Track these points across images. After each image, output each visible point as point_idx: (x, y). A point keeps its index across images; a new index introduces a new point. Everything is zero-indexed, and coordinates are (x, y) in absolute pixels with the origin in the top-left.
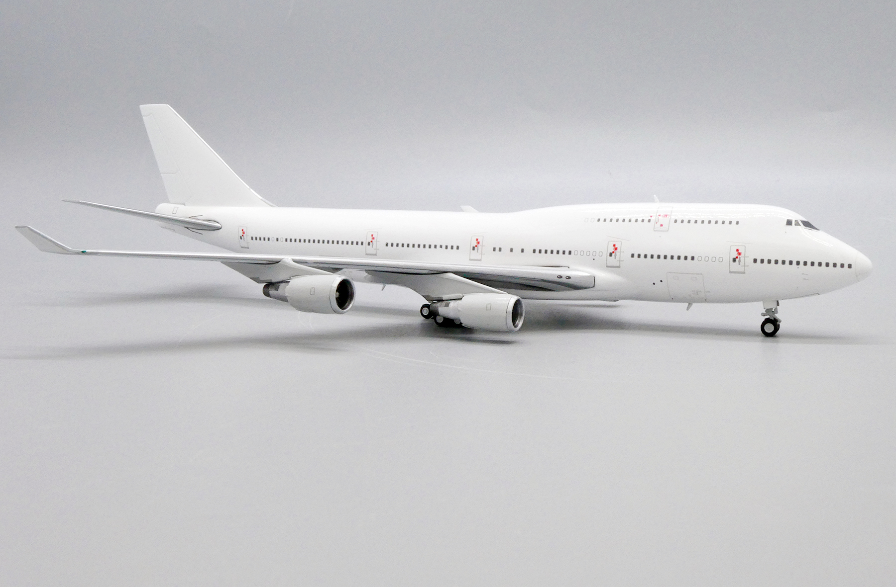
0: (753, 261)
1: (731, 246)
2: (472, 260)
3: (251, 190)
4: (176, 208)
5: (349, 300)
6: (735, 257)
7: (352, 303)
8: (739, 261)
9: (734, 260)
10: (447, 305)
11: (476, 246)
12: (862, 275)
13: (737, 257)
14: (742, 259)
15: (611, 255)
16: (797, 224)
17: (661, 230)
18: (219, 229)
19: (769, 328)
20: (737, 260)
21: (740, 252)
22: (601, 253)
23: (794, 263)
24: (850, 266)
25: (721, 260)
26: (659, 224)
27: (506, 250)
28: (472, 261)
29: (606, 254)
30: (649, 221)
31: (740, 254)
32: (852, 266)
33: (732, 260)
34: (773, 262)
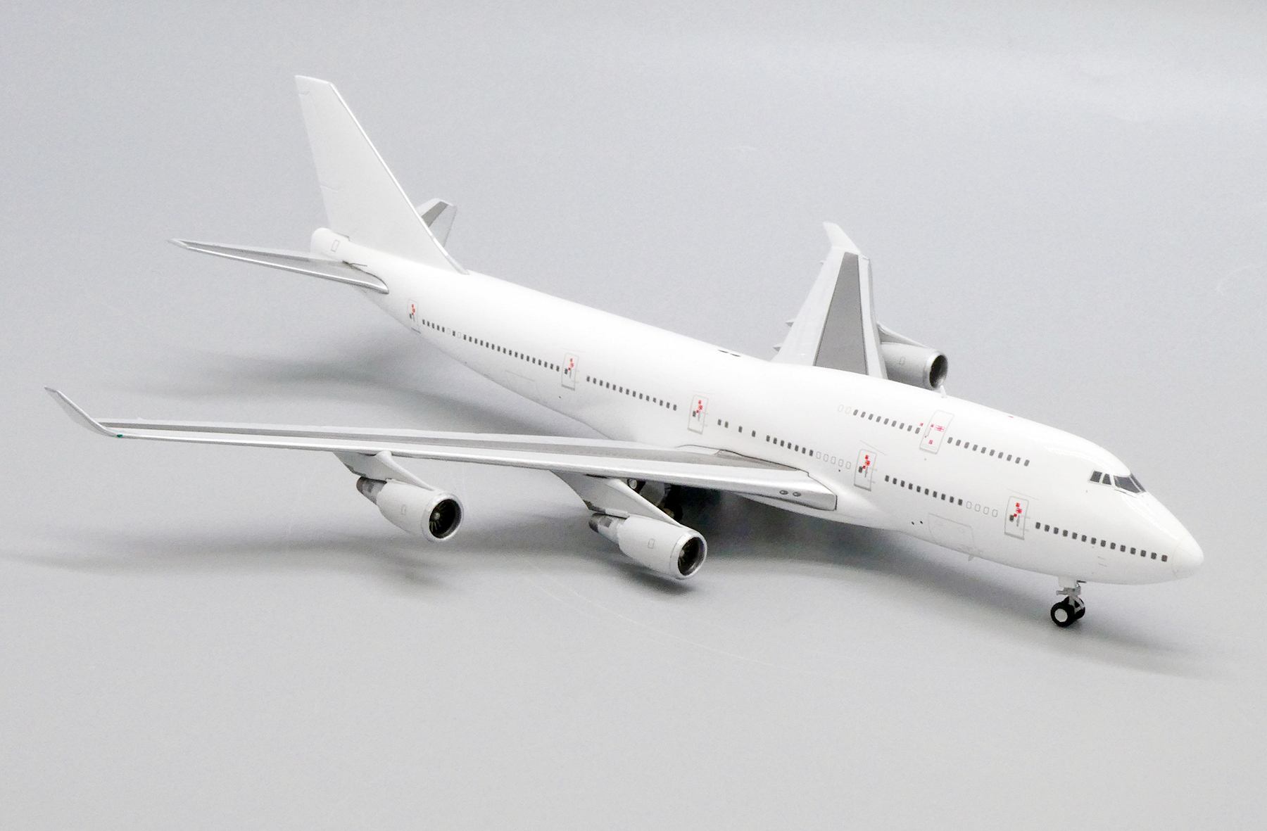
0: (1035, 525)
1: (1010, 497)
2: (691, 430)
3: (435, 240)
4: (337, 243)
5: (453, 524)
6: (1013, 514)
7: (459, 526)
8: (1018, 521)
9: (1012, 518)
10: (608, 525)
11: (698, 411)
12: (1182, 572)
13: (1015, 515)
14: (1022, 519)
15: (860, 470)
16: (1107, 480)
17: (928, 449)
18: (386, 293)
19: (1062, 616)
20: (1015, 518)
21: (1020, 508)
22: (849, 464)
23: (1089, 540)
24: (1164, 558)
25: (995, 513)
26: (927, 440)
27: (733, 427)
28: (690, 432)
29: (855, 469)
30: (917, 431)
31: (1019, 511)
32: (1168, 559)
33: (1008, 518)
34: (1061, 532)
